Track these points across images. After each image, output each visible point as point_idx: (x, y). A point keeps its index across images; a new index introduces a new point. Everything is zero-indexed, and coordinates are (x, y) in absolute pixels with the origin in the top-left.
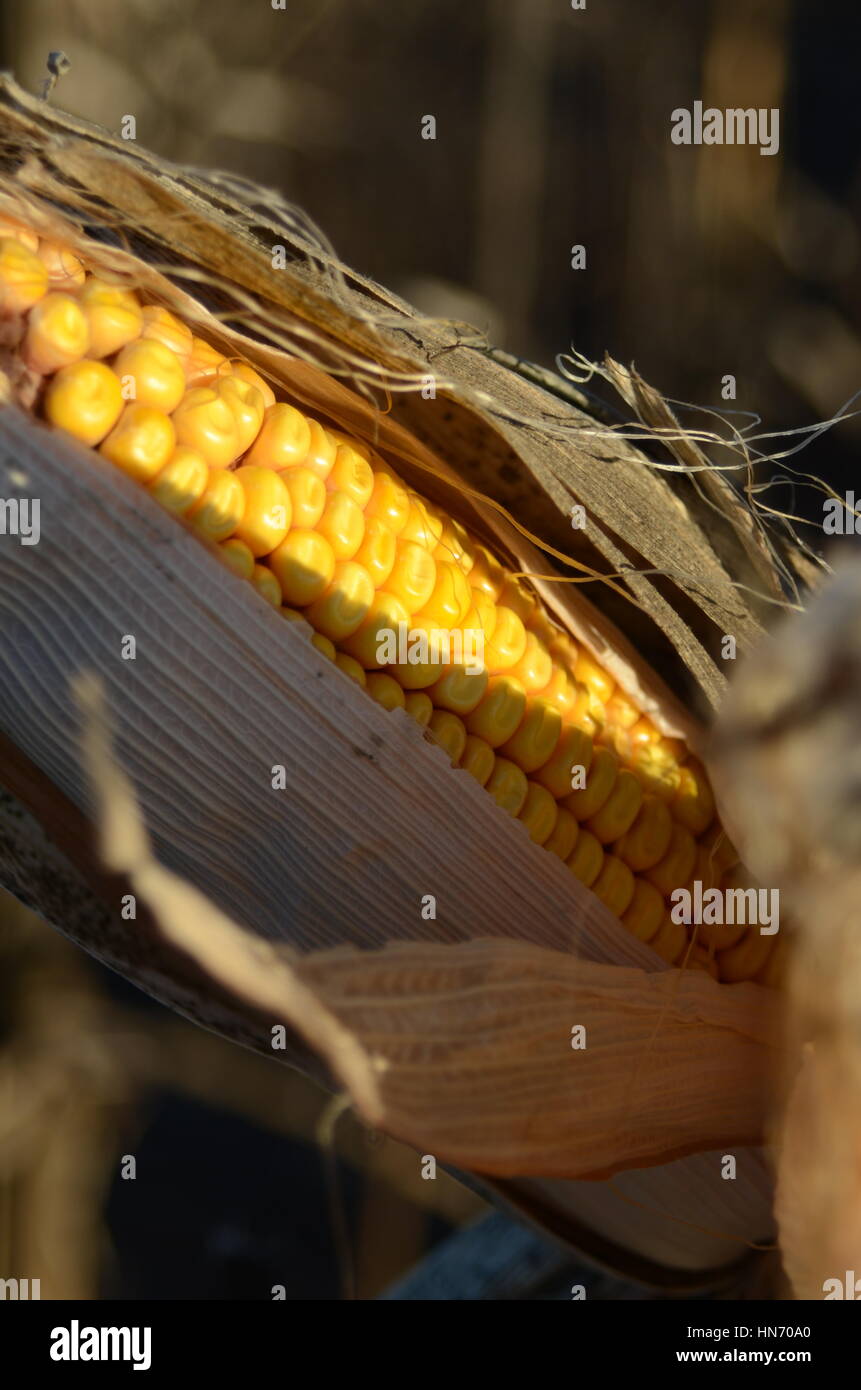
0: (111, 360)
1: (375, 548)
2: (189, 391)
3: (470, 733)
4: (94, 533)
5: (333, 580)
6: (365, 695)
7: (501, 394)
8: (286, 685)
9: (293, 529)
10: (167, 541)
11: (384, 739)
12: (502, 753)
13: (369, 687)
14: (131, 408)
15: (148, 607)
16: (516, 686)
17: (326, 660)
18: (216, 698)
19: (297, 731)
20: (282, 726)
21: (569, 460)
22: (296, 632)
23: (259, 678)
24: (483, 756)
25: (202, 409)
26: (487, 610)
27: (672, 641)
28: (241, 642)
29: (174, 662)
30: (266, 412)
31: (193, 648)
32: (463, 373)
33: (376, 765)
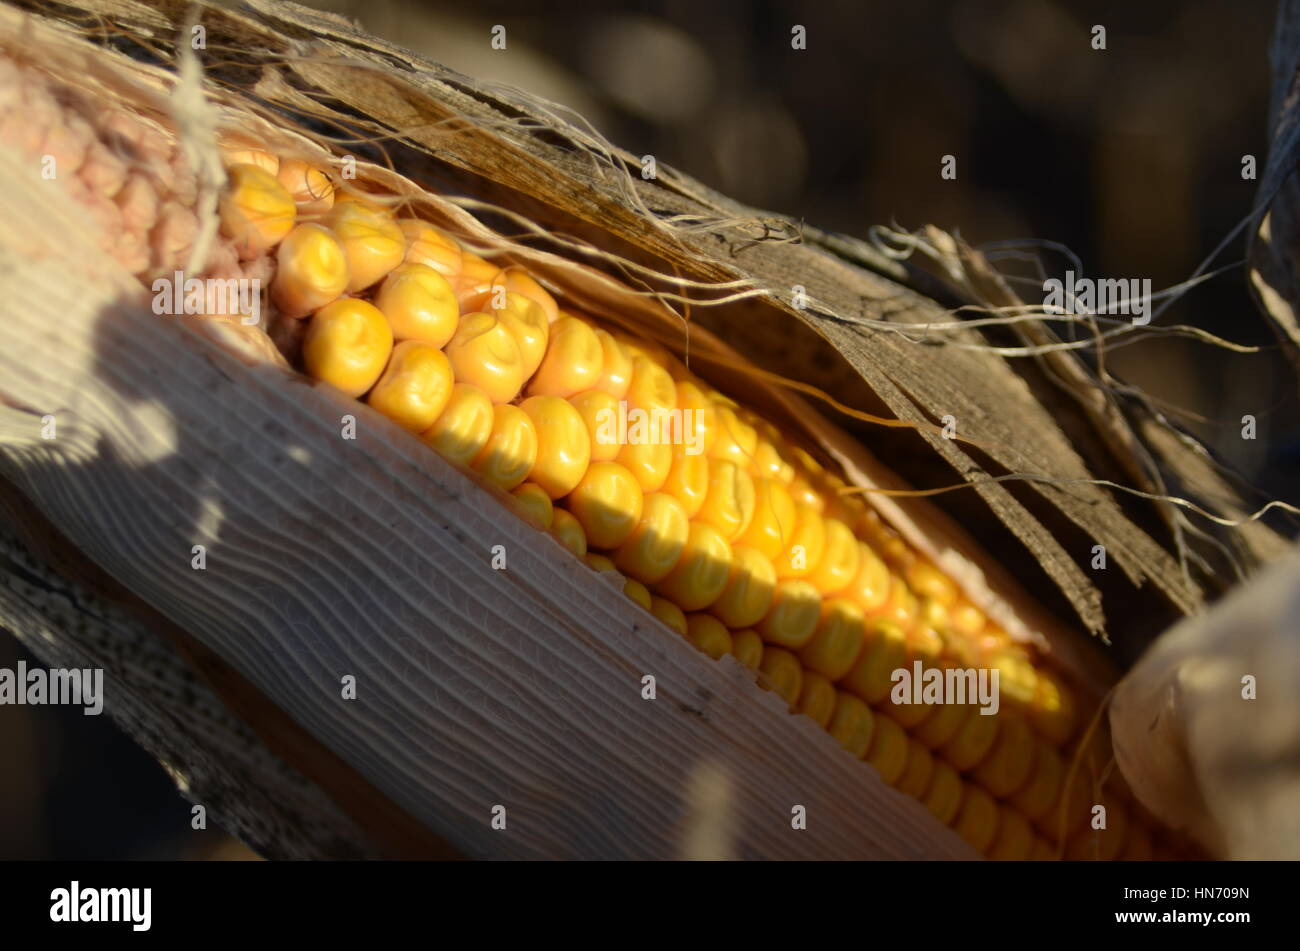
0: (372, 293)
1: (685, 473)
2: (465, 317)
3: (807, 668)
4: (371, 496)
5: (642, 519)
6: (687, 645)
7: (816, 284)
8: (601, 644)
9: (593, 463)
10: (455, 497)
11: (713, 691)
12: (844, 686)
13: (691, 635)
14: (400, 346)
15: (438, 572)
16: (852, 611)
17: (643, 611)
18: (521, 665)
19: (614, 693)
20: (598, 688)
21: (900, 355)
22: (604, 582)
23: (569, 638)
24: (822, 695)
25: (478, 340)
26: (814, 524)
27: (1032, 551)
28: (545, 601)
29: (471, 630)
30: (551, 327)
31: (491, 614)
32: (773, 265)
33: (705, 721)
